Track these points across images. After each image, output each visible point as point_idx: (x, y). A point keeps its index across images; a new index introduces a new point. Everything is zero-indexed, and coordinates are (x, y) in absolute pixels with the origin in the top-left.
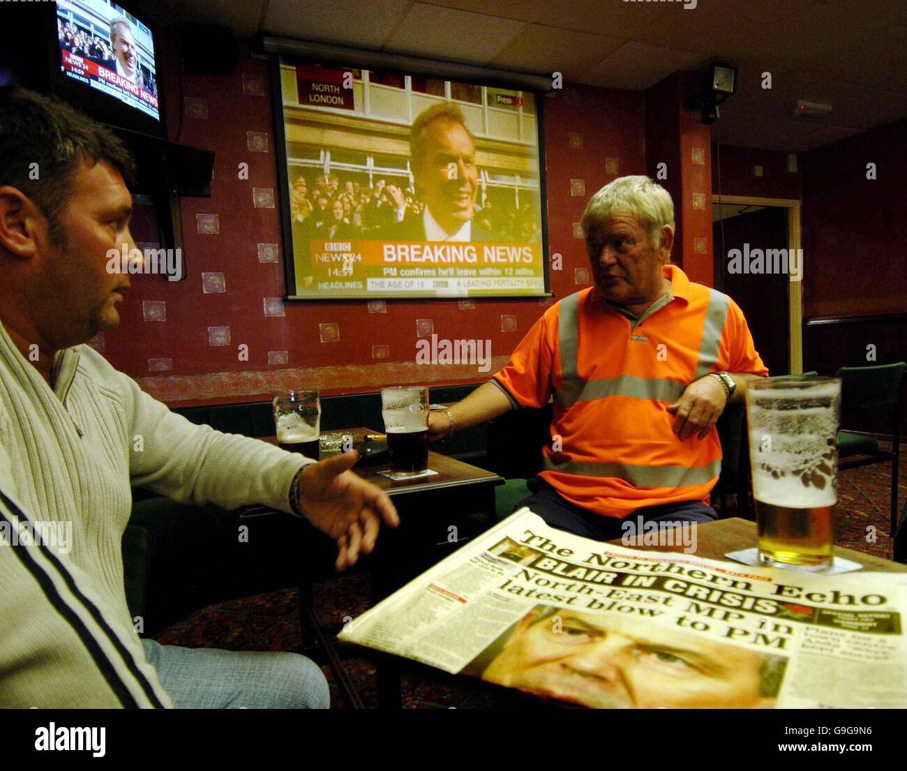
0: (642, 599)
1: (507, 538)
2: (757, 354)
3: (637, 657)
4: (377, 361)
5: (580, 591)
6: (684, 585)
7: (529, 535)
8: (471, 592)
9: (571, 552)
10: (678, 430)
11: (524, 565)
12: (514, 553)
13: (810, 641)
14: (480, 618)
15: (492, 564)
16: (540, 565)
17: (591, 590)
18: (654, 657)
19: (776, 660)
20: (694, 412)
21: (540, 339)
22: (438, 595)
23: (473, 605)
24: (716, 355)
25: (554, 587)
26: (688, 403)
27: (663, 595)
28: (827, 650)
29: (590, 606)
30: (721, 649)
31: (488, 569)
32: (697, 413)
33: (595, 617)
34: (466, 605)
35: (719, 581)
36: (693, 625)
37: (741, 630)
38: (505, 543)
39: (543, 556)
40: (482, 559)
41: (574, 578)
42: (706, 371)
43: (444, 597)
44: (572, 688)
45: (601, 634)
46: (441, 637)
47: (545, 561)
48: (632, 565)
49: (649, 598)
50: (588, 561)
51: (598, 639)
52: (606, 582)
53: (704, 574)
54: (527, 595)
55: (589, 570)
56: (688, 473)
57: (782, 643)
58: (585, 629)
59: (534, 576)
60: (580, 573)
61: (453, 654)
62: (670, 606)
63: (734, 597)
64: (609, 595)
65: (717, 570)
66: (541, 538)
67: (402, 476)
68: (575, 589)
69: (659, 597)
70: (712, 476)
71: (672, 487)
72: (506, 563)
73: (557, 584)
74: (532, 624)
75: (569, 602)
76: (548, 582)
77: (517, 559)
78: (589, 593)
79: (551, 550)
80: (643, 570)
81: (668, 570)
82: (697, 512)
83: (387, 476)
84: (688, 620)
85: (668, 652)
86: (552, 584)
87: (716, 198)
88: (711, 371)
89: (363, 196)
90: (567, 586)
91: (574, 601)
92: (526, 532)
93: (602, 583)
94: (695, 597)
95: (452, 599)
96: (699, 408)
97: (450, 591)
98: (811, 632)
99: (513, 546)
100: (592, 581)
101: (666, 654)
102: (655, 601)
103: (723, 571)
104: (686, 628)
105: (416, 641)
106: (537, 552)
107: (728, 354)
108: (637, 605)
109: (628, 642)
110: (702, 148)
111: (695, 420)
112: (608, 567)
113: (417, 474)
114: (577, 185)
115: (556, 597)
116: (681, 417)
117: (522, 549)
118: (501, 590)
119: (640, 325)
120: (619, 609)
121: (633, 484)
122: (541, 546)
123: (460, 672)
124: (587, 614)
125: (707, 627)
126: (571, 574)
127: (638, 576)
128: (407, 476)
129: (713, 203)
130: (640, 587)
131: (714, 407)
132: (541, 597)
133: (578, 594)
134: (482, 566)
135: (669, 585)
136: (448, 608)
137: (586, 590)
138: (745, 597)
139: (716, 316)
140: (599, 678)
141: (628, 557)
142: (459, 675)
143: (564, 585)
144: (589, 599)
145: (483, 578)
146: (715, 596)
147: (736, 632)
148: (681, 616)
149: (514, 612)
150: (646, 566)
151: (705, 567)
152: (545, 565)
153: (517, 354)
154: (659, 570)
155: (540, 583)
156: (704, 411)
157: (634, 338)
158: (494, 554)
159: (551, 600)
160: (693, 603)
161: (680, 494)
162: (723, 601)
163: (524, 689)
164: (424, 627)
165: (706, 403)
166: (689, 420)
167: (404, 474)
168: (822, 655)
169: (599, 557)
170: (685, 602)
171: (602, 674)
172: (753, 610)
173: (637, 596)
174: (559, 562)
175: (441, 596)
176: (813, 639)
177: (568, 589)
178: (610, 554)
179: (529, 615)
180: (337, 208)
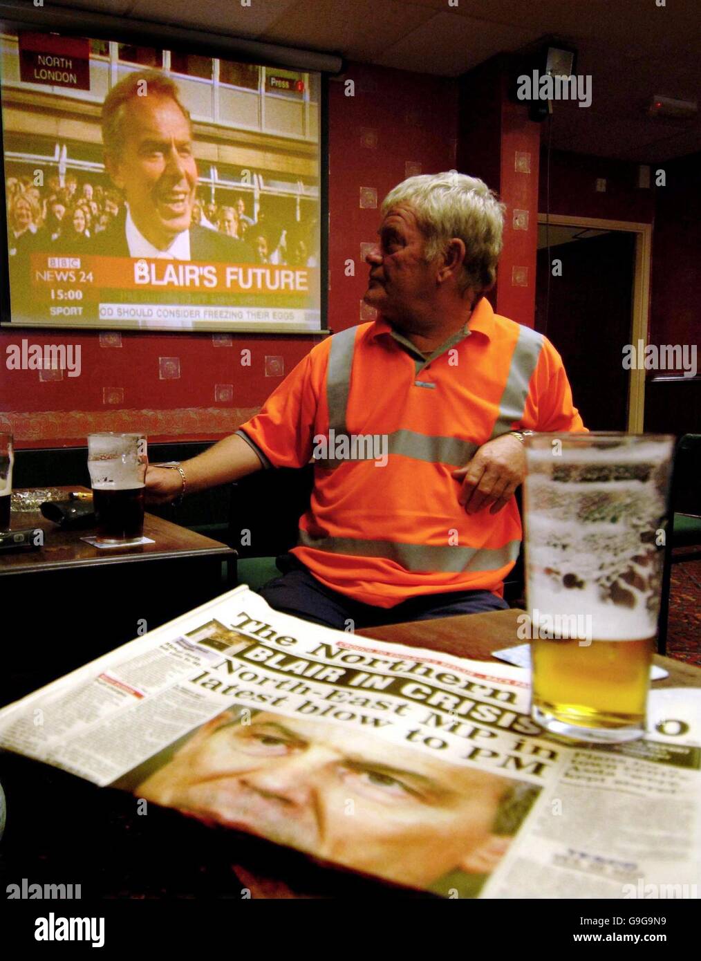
0: (369, 705)
1: (215, 621)
2: (575, 411)
3: (341, 777)
4: (109, 407)
5: (292, 690)
6: (428, 691)
7: (244, 619)
8: (153, 684)
9: (294, 641)
10: (464, 502)
11: (229, 655)
12: (219, 640)
13: (576, 769)
14: (156, 718)
15: (188, 652)
16: (250, 655)
17: (307, 689)
18: (364, 777)
19: (525, 788)
20: (486, 478)
21: (303, 381)
22: (109, 687)
23: (151, 702)
24: (521, 408)
25: (261, 683)
26: (479, 468)
27: (396, 701)
28: (596, 780)
29: (300, 709)
30: (456, 773)
31: (181, 657)
32: (490, 480)
33: (301, 723)
34: (142, 701)
35: (475, 688)
36: (427, 741)
37: (489, 750)
38: (211, 627)
39: (257, 644)
40: (176, 645)
41: (290, 673)
42: (507, 428)
43: (115, 690)
44: (246, 811)
45: (303, 744)
46: (100, 740)
47: (258, 650)
48: (368, 660)
49: (379, 703)
50: (314, 653)
51: (297, 751)
52: (329, 679)
53: (457, 679)
54: (225, 692)
55: (312, 664)
56: (476, 556)
57: (538, 768)
58: (285, 737)
59: (239, 668)
60: (298, 667)
61: (108, 762)
62: (404, 715)
63: (489, 710)
64: (328, 697)
65: (476, 675)
66: (258, 623)
67: (111, 544)
68: (287, 686)
69: (391, 704)
70: (507, 561)
71: (454, 572)
72: (206, 652)
73: (266, 679)
74: (219, 729)
75: (274, 703)
76: (256, 676)
77: (221, 647)
78: (303, 693)
79: (268, 637)
80: (381, 668)
81: (412, 670)
82: (484, 605)
83: (91, 543)
84: (422, 734)
85: (384, 773)
86: (260, 679)
87: (542, 217)
88: (512, 429)
89: (108, 202)
90: (278, 683)
91: (283, 702)
92: (240, 615)
93: (324, 681)
94: (439, 706)
95: (124, 692)
96: (491, 474)
97: (125, 683)
98: (581, 758)
99: (220, 632)
100: (312, 678)
101: (380, 774)
102: (385, 707)
103: (483, 677)
104: (417, 744)
105: (64, 743)
106: (250, 639)
107: (536, 409)
108: (360, 711)
109: (335, 757)
110: (528, 152)
111: (486, 489)
112: (337, 661)
113: (128, 542)
114: (367, 195)
115: (260, 696)
116: (469, 484)
117: (232, 635)
118: (192, 684)
119: (428, 368)
120: (336, 715)
121: (406, 567)
122: (257, 633)
123: (110, 784)
124: (294, 720)
125: (444, 745)
126: (286, 668)
127: (371, 674)
128: (116, 543)
129: (539, 224)
130: (372, 688)
131: (511, 473)
132: (241, 695)
133: (290, 694)
134: (174, 655)
135: (407, 689)
136: (117, 704)
137: (301, 689)
138: (503, 711)
139: (524, 358)
140: (284, 801)
141: (366, 650)
142: (108, 789)
143: (274, 681)
144: (302, 700)
145: (173, 669)
146: (465, 707)
147: (482, 752)
148: (413, 728)
149: (202, 713)
150: (386, 662)
151: (461, 670)
152: (257, 656)
153: (274, 397)
154: (401, 669)
155: (246, 677)
156: (498, 478)
157: (418, 383)
158: (193, 641)
159: (253, 699)
160: (433, 714)
161: (464, 582)
162: (474, 714)
163: (184, 810)
164: (80, 726)
165: (502, 468)
166: (480, 488)
167: (113, 541)
168: (588, 787)
169: (328, 648)
170: (424, 711)
171: (291, 796)
172: (510, 729)
173: (364, 701)
174: (276, 652)
175: (112, 688)
176: (580, 767)
177: (278, 687)
178: (344, 645)
179: (219, 717)
180: (77, 218)
